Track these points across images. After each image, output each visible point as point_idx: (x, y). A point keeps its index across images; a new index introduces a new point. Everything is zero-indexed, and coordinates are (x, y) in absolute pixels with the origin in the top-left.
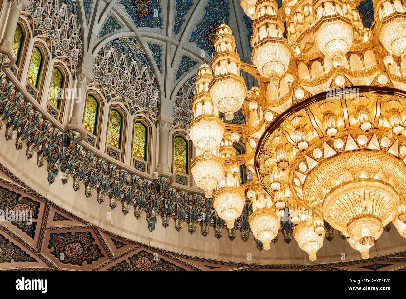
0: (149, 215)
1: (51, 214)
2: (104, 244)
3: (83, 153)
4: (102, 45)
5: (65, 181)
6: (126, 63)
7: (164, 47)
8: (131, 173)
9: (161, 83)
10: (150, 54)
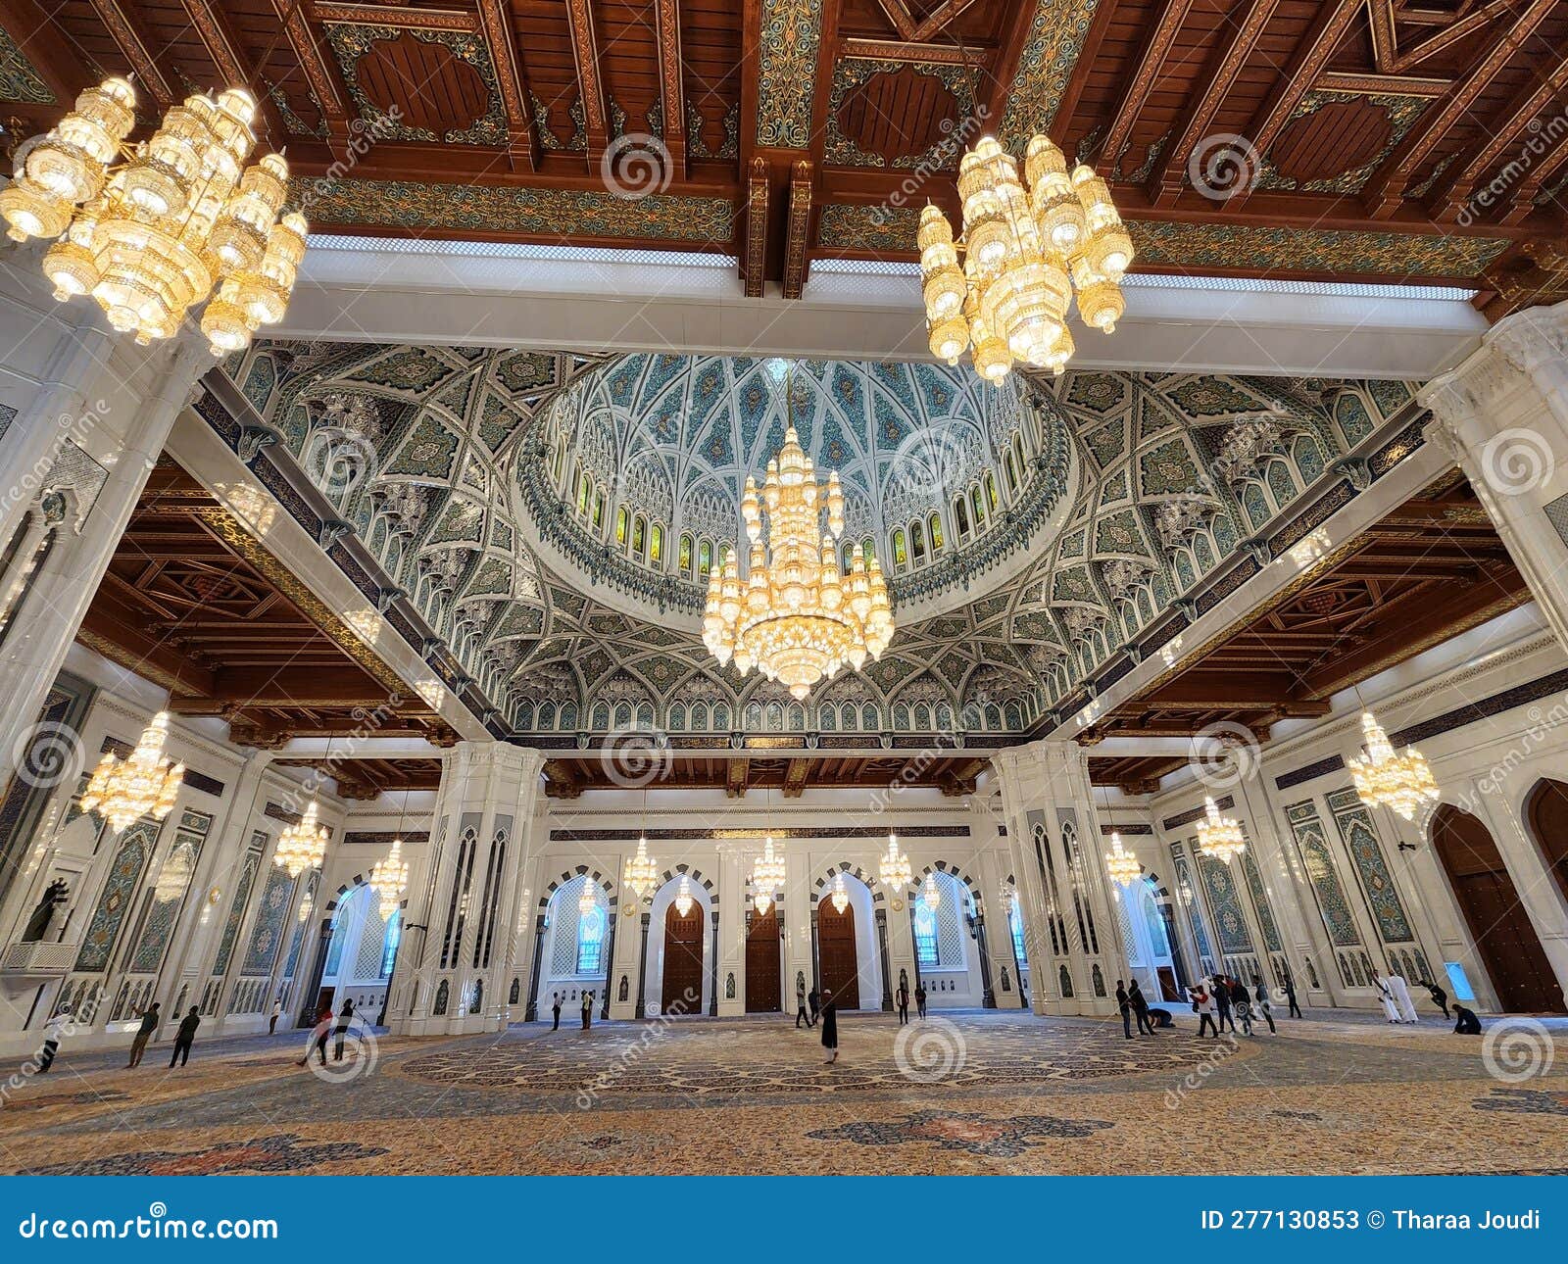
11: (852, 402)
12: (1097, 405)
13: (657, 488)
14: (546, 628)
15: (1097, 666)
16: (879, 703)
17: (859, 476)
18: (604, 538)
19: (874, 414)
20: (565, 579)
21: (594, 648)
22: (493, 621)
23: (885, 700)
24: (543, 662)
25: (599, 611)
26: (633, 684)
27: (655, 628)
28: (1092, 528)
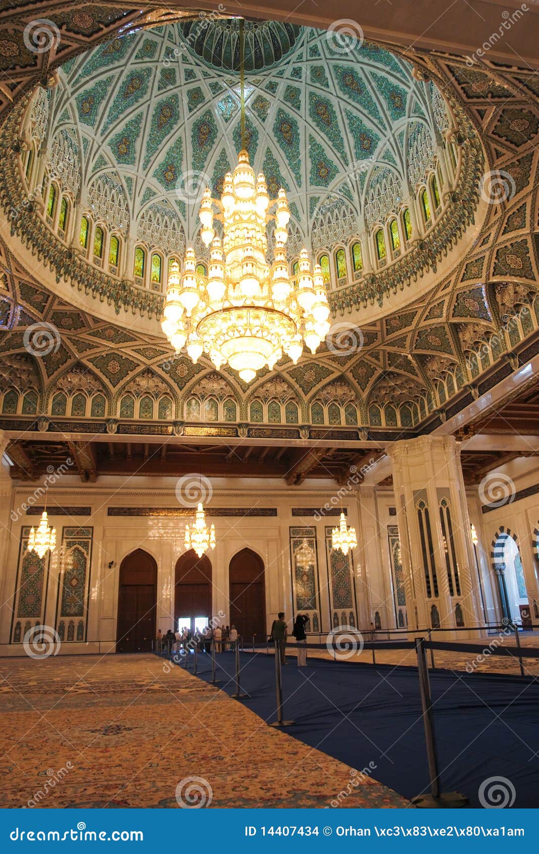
0: (117, 304)
1: (56, 302)
2: (87, 320)
7: (135, 180)
9: (131, 208)
10: (125, 185)
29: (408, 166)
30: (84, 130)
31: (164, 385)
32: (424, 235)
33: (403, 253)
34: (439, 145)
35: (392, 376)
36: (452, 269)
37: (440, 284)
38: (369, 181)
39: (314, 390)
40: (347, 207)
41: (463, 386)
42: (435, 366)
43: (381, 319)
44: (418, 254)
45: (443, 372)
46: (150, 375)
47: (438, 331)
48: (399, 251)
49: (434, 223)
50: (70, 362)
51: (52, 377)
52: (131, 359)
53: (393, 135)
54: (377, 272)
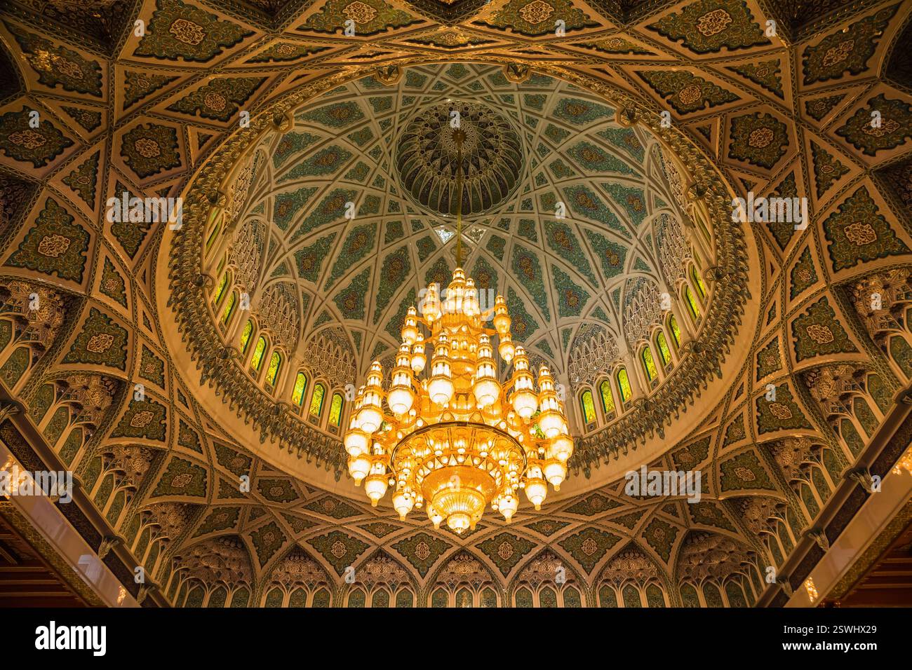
3: (289, 420)
4: (315, 333)
5: (273, 442)
6: (332, 347)
8: (325, 436)
9: (358, 362)
11: (532, 277)
12: (763, 159)
13: (341, 358)
14: (211, 492)
15: (822, 506)
16: (582, 584)
17: (543, 345)
18: (277, 395)
19: (553, 286)
20: (230, 432)
21: (264, 520)
22: (149, 475)
23: (588, 579)
24: (210, 535)
25: (267, 473)
26: (310, 564)
27: (329, 496)
28: (785, 332)
29: (662, 267)
30: (303, 284)
31: (402, 572)
32: (696, 335)
33: (676, 364)
34: (686, 225)
35: (702, 538)
36: (741, 366)
37: (731, 390)
38: (624, 297)
39: (598, 567)
40: (604, 332)
41: (801, 533)
42: (755, 513)
43: (666, 454)
44: (695, 360)
45: (770, 521)
46: (384, 559)
47: (744, 458)
48: (672, 364)
49: (704, 315)
50: (285, 545)
51: (266, 567)
52: (358, 538)
53: (640, 240)
54: (649, 395)
